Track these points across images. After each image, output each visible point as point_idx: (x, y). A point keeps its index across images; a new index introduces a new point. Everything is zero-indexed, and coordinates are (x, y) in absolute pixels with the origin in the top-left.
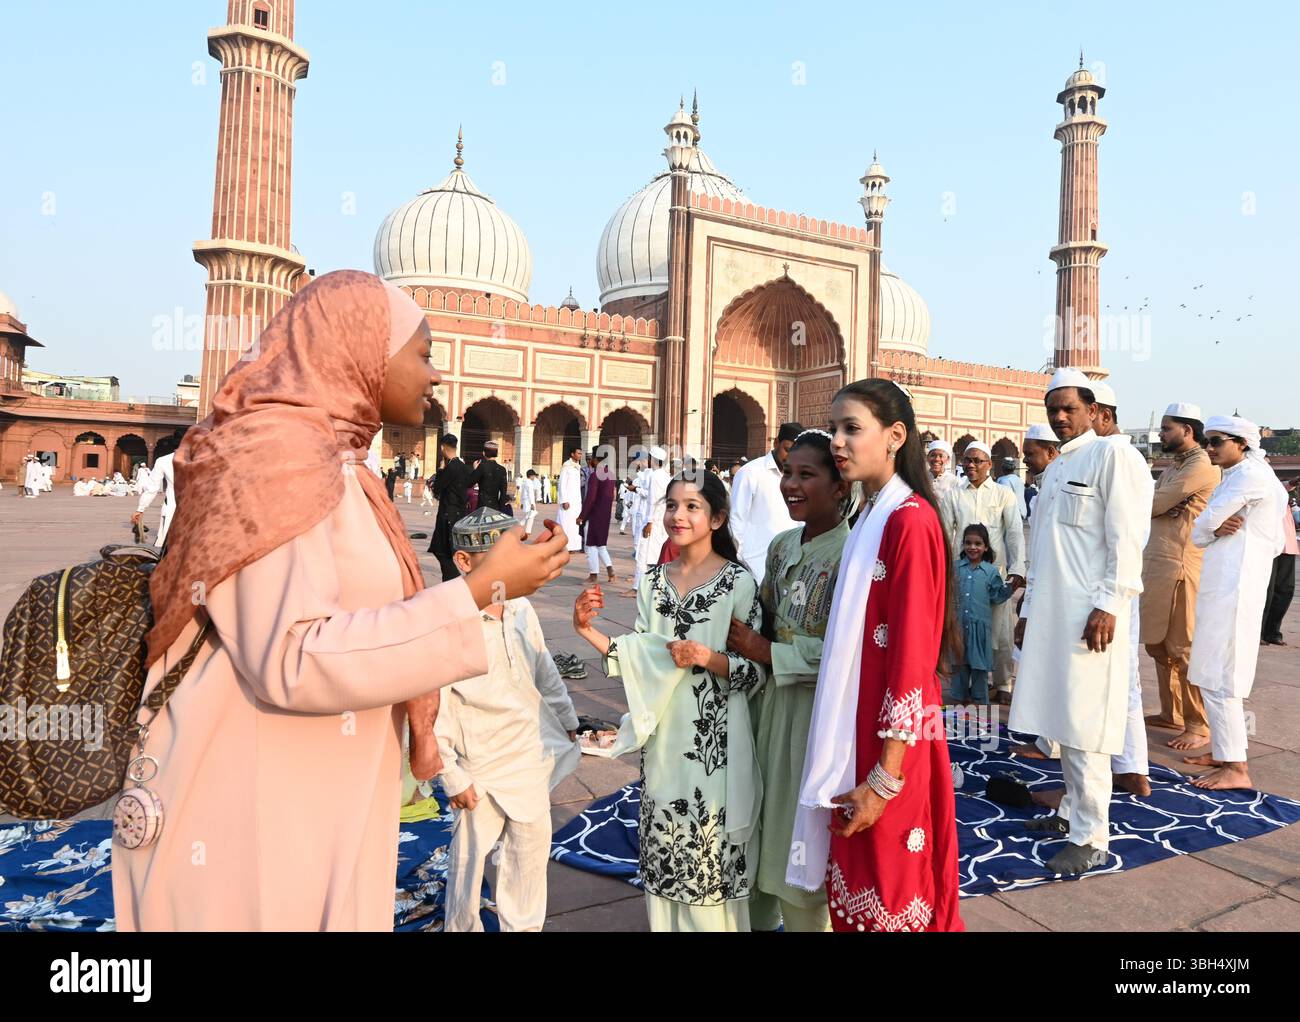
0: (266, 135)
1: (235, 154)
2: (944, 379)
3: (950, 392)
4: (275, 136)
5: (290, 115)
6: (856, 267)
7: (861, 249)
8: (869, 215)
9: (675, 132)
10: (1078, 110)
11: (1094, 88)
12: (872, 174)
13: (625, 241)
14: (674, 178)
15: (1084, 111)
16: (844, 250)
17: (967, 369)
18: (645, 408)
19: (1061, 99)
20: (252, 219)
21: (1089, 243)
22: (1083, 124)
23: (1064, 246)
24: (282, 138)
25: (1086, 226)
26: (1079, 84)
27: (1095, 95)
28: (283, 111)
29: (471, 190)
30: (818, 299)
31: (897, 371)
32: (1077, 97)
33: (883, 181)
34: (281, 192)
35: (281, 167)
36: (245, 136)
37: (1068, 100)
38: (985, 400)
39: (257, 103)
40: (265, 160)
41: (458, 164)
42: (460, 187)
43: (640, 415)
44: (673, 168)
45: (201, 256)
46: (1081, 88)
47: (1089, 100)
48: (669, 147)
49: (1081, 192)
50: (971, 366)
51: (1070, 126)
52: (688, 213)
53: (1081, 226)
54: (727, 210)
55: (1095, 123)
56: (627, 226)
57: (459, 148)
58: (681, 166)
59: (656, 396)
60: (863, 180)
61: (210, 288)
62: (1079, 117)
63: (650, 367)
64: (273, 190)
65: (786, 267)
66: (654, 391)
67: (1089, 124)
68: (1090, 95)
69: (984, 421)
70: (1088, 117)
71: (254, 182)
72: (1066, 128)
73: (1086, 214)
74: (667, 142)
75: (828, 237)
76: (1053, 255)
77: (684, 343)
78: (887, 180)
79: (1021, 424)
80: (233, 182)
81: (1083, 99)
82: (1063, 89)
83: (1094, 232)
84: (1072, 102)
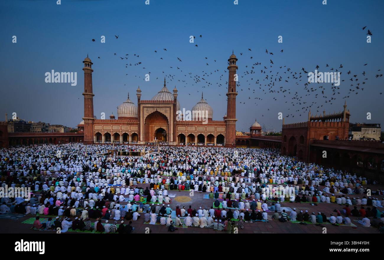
6: (170, 107)
7: (172, 104)
10: (232, 63)
15: (233, 64)
18: (137, 133)
22: (233, 67)
23: (229, 93)
26: (233, 58)
27: (236, 60)
30: (163, 113)
32: (232, 60)
46: (233, 59)
49: (230, 82)
52: (140, 104)
53: (230, 89)
62: (233, 65)
65: (157, 109)
68: (235, 60)
72: (230, 67)
76: (227, 95)
77: (140, 123)
81: (233, 61)
82: (229, 59)
84: (231, 61)
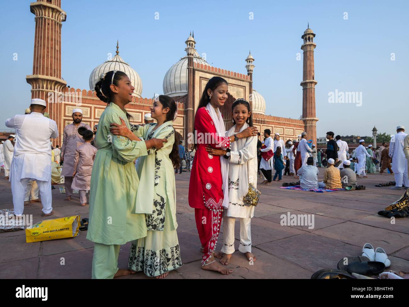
0: (52, 40)
1: (41, 46)
2: (272, 122)
3: (273, 126)
4: (55, 40)
5: (60, 33)
6: (245, 87)
7: (246, 81)
8: (248, 71)
9: (189, 43)
10: (308, 41)
11: (312, 34)
12: (249, 58)
13: (172, 79)
14: (189, 58)
15: (309, 41)
16: (241, 82)
17: (278, 118)
18: (181, 131)
19: (303, 37)
20: (47, 68)
21: (312, 81)
22: (309, 45)
23: (305, 81)
24: (57, 41)
25: (311, 76)
26: (308, 33)
28: (57, 32)
29: (121, 61)
30: (234, 97)
31: (258, 119)
32: (308, 36)
33: (252, 60)
34: (57, 59)
35: (57, 51)
36: (44, 40)
37: (305, 38)
38: (283, 128)
39: (48, 29)
40: (52, 48)
41: (117, 53)
42: (118, 60)
43: (179, 134)
44: (188, 54)
45: (29, 81)
46: (309, 34)
47: (311, 37)
48: (187, 48)
49: (309, 65)
50: (279, 118)
51: (306, 45)
52: (193, 69)
53: (309, 76)
54: (205, 68)
55: (313, 45)
56: (173, 74)
57: (117, 48)
58: (191, 54)
59: (184, 128)
60: (246, 60)
61: (32, 92)
62: (308, 43)
63: (182, 118)
64: (55, 58)
66: (183, 126)
67: (311, 45)
68: (311, 36)
69: (283, 135)
70: (311, 43)
71: (48, 55)
72: (304, 46)
73: (311, 72)
74: (186, 46)
75: (237, 77)
76: (302, 84)
77: (193, 110)
78: (254, 60)
79: (294, 135)
80: (40, 55)
81: (309, 37)
82: (304, 34)
83: (313, 77)
84: (306, 38)
